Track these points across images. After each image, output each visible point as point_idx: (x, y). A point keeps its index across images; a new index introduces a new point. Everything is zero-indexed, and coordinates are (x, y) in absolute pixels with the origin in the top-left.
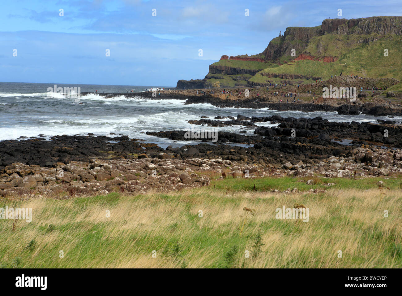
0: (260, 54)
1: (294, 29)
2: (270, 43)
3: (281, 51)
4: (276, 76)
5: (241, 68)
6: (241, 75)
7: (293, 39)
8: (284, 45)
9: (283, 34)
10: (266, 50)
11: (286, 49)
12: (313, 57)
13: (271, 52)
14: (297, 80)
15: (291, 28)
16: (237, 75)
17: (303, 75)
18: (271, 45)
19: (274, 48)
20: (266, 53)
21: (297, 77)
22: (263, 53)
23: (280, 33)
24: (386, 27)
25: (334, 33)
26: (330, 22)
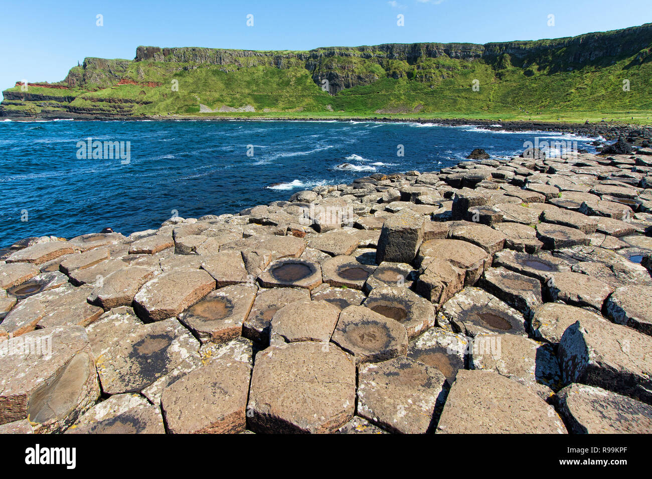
2: (70, 71)
3: (85, 79)
4: (101, 100)
5: (44, 95)
6: (46, 102)
7: (95, 68)
8: (88, 74)
9: (81, 63)
10: (67, 78)
11: (90, 77)
12: (137, 82)
14: (127, 104)
15: (89, 58)
16: (41, 102)
17: (132, 99)
18: (72, 74)
19: (75, 76)
20: (68, 80)
21: (126, 101)
22: (65, 81)
23: (78, 63)
24: (201, 56)
25: (151, 60)
26: (145, 49)
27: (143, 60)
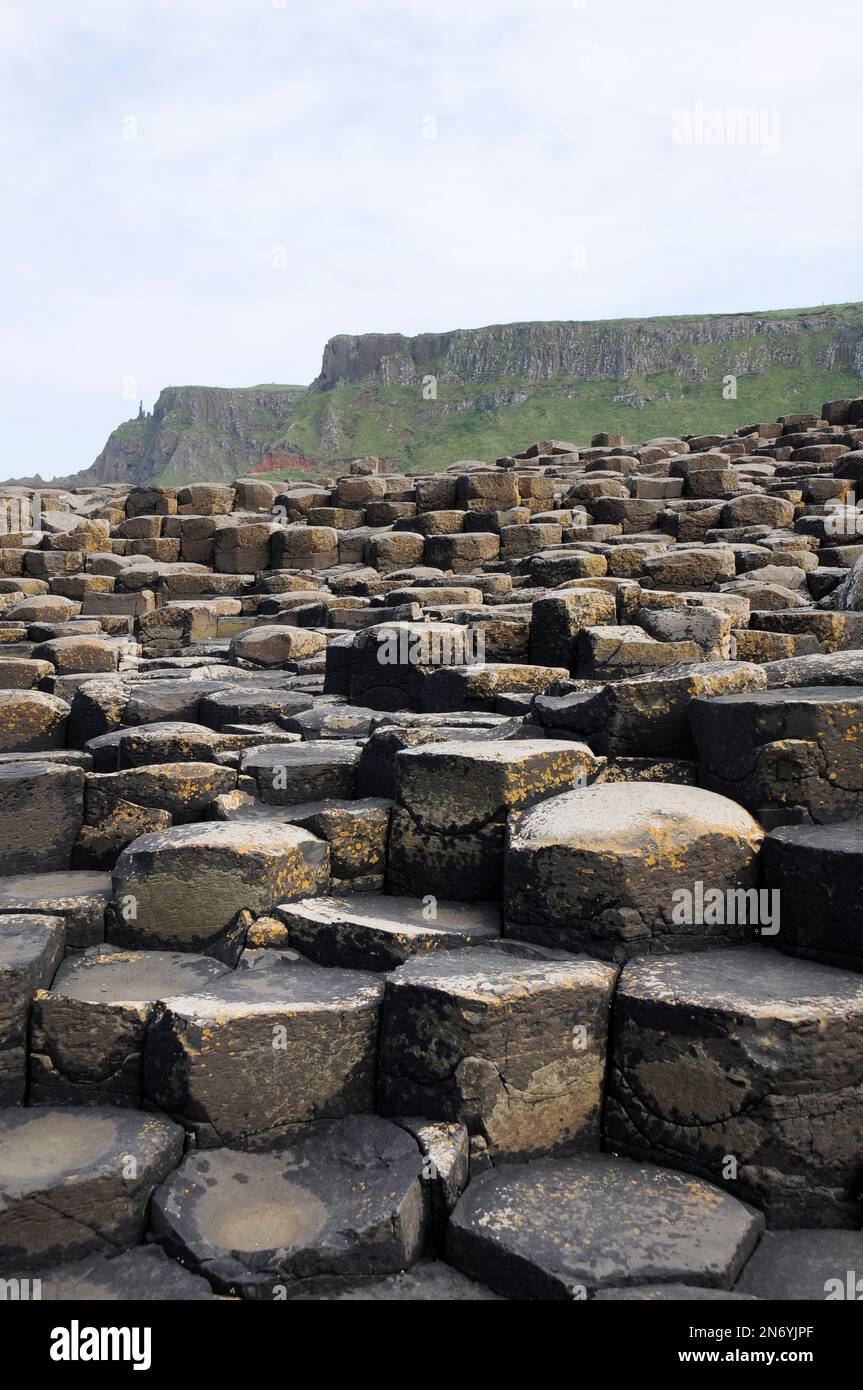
0: (82, 474)
1: (189, 392)
2: (113, 437)
3: (153, 463)
7: (187, 423)
8: (162, 443)
9: (149, 409)
10: (101, 460)
11: (169, 455)
12: (313, 463)
13: (116, 466)
15: (176, 388)
18: (114, 445)
19: (126, 453)
20: (102, 469)
22: (91, 470)
23: (141, 408)
24: (546, 355)
25: (370, 381)
26: (353, 344)
27: (340, 384)
